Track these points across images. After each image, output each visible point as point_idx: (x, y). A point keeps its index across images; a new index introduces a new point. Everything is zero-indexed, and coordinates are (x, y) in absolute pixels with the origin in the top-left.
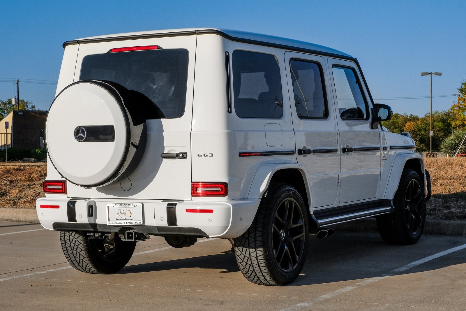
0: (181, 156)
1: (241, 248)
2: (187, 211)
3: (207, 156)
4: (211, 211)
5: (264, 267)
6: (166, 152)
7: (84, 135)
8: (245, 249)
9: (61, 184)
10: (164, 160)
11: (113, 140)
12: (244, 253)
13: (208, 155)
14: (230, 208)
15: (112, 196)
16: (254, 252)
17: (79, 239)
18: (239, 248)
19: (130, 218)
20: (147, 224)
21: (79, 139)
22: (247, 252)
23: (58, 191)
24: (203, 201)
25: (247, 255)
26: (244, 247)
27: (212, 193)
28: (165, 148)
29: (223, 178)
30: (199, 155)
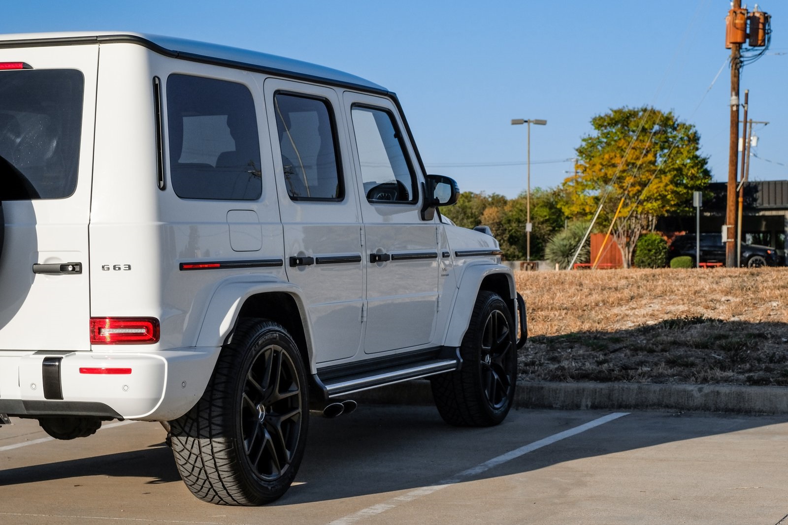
0: (70, 268)
1: (185, 438)
2: (82, 371)
3: (119, 269)
4: (128, 371)
5: (227, 471)
6: (41, 261)
8: (191, 439)
10: (39, 277)
12: (189, 446)
13: (122, 267)
14: (163, 365)
16: (208, 445)
18: (179, 438)
20: (4, 396)
22: (195, 445)
24: (113, 353)
25: (196, 450)
26: (188, 435)
27: (129, 338)
28: (40, 254)
29: (150, 311)
30: (105, 267)
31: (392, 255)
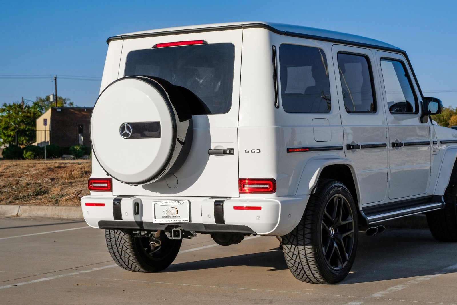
0: (228, 152)
1: (290, 246)
2: (236, 208)
3: (254, 152)
4: (259, 208)
5: (314, 264)
6: (212, 148)
7: (130, 132)
8: (293, 246)
9: (106, 181)
10: (211, 157)
11: (159, 137)
12: (292, 250)
13: (256, 151)
14: (278, 205)
15: (158, 194)
16: (303, 249)
17: (124, 237)
18: (287, 245)
19: (176, 215)
20: (194, 221)
21: (125, 135)
22: (296, 250)
23: (103, 189)
24: (250, 198)
25: (296, 252)
26: (292, 244)
27: (260, 190)
28: (212, 144)
29: (271, 175)
30: (247, 151)
31: (404, 143)
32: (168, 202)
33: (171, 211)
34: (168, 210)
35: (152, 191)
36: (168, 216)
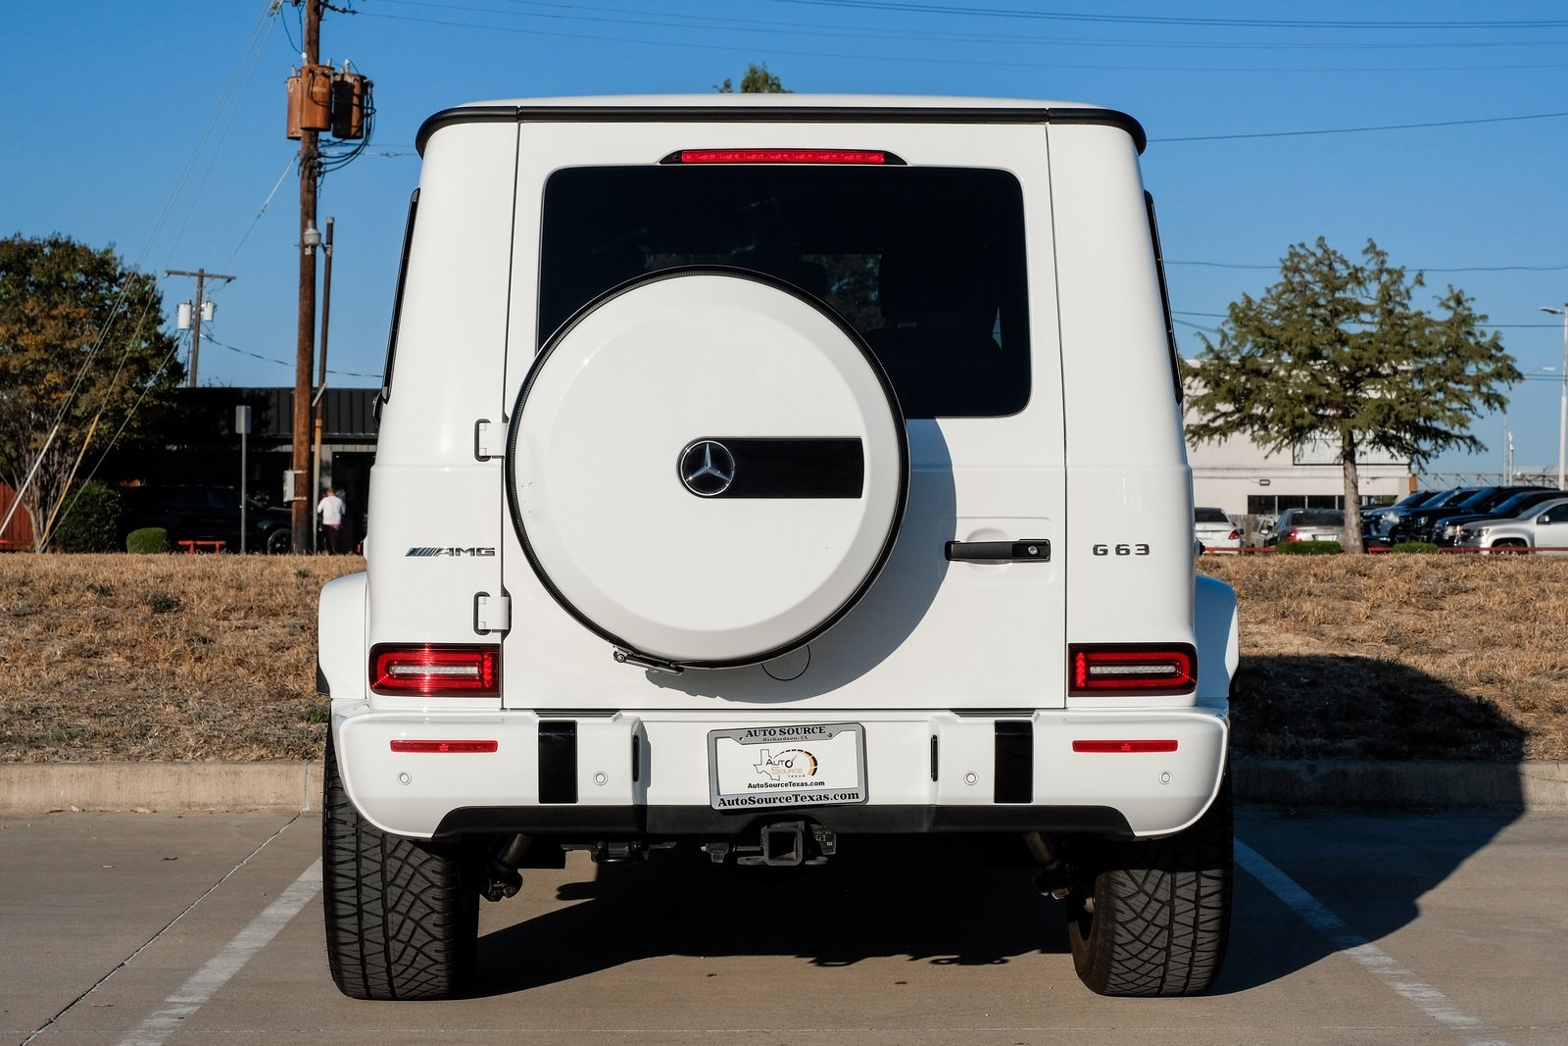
1: (1143, 873)
2: (1080, 746)
3: (1128, 552)
4: (1170, 746)
6: (961, 536)
7: (727, 472)
8: (1157, 873)
9: (477, 657)
10: (956, 568)
11: (856, 492)
12: (1149, 888)
13: (1133, 550)
16: (1190, 883)
18: (1131, 871)
19: (810, 779)
21: (704, 486)
22: (1163, 885)
25: (1163, 894)
26: (1150, 867)
29: (1169, 626)
30: (1099, 548)
32: (777, 730)
33: (789, 764)
34: (776, 760)
35: (693, 693)
36: (773, 782)
